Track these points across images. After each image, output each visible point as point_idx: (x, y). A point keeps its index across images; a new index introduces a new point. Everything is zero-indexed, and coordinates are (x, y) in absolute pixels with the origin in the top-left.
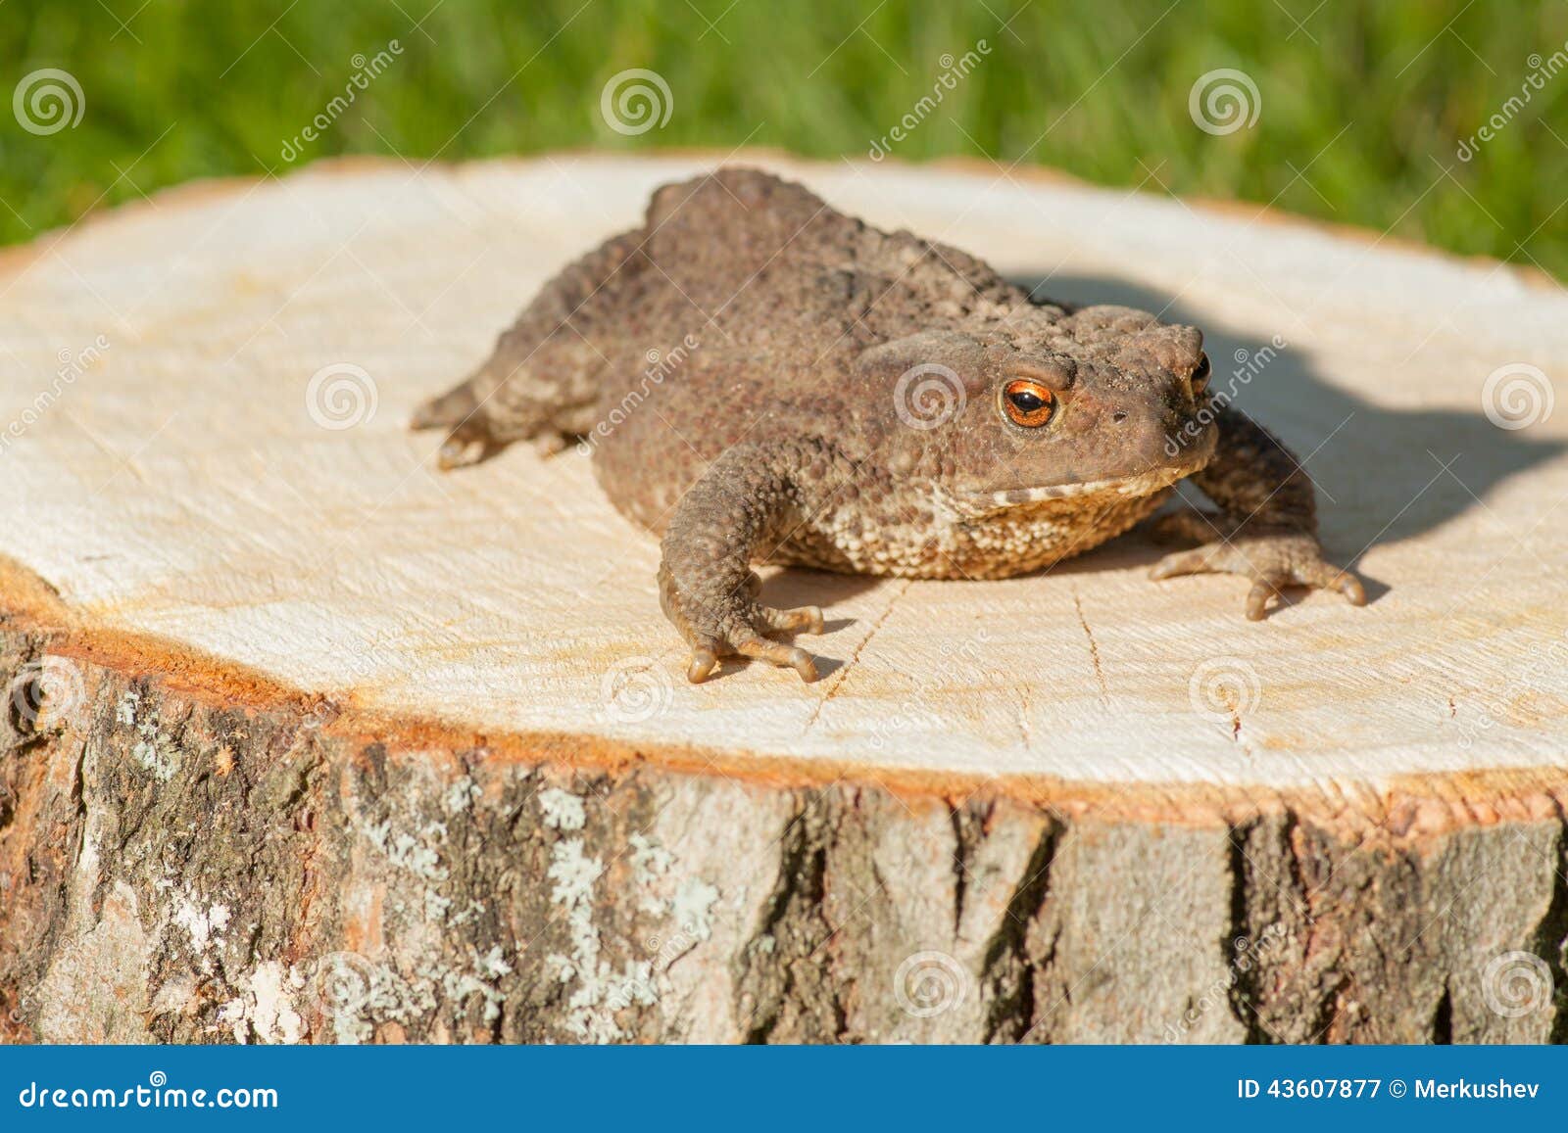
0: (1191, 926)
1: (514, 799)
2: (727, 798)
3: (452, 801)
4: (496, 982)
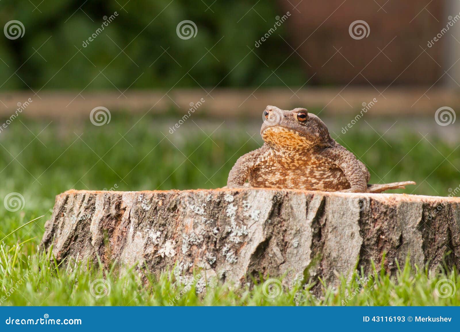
0: (352, 218)
1: (219, 198)
2: (262, 193)
3: (207, 199)
4: (216, 234)
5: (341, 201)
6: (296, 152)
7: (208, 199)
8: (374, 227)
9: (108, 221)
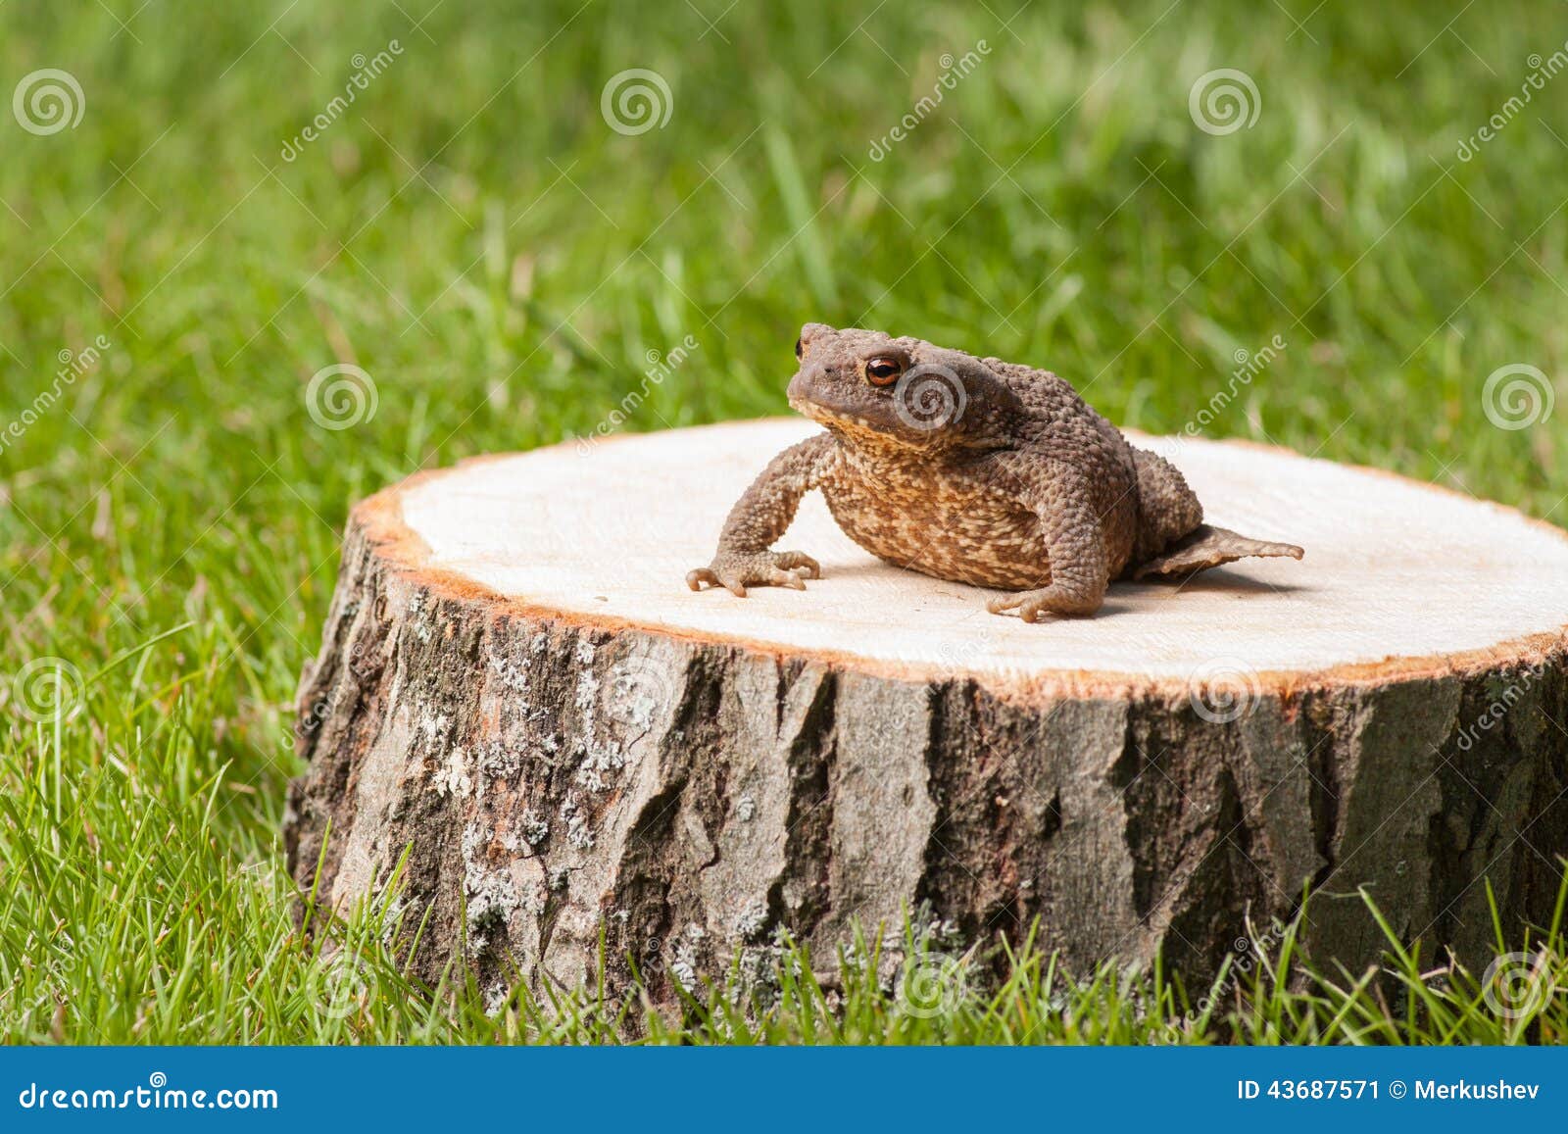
0: (908, 742)
1: (565, 648)
2: (663, 649)
4: (551, 755)
5: (876, 689)
6: (892, 462)
7: (537, 646)
8: (981, 769)
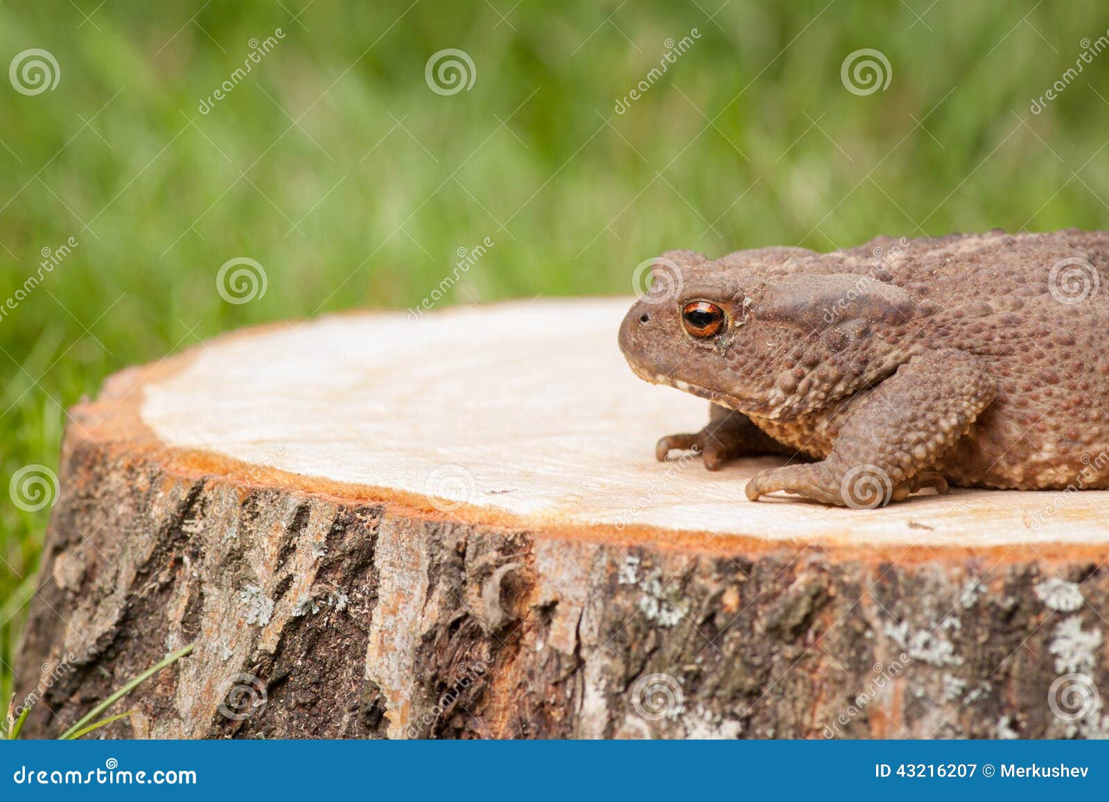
3: (963, 598)
7: (968, 599)
9: (459, 644)
